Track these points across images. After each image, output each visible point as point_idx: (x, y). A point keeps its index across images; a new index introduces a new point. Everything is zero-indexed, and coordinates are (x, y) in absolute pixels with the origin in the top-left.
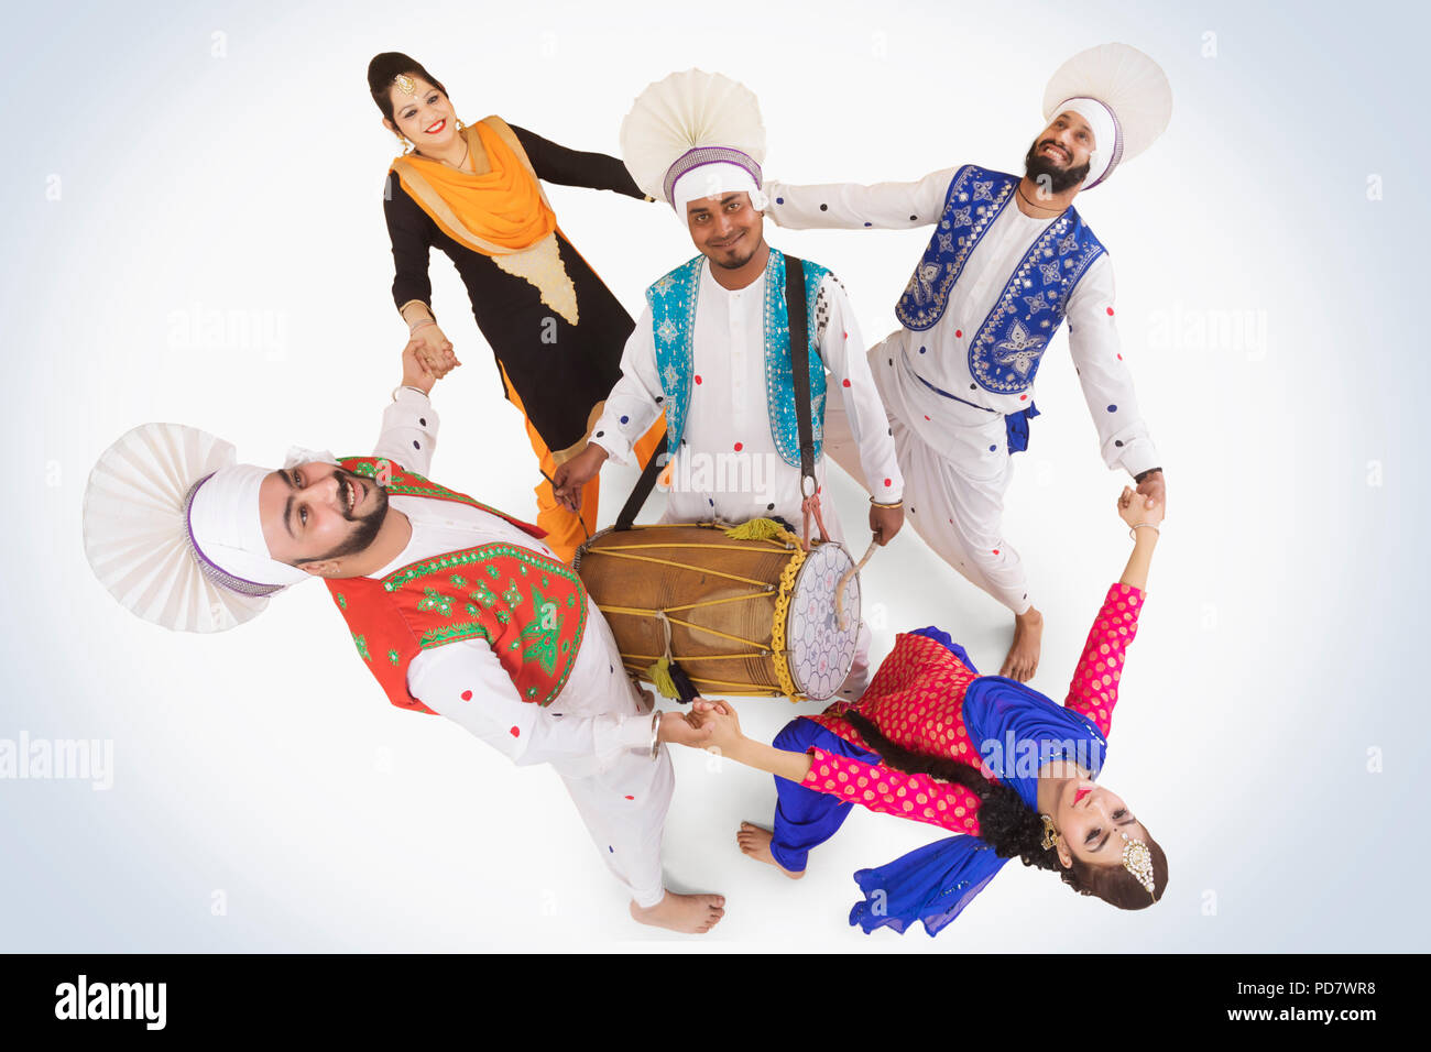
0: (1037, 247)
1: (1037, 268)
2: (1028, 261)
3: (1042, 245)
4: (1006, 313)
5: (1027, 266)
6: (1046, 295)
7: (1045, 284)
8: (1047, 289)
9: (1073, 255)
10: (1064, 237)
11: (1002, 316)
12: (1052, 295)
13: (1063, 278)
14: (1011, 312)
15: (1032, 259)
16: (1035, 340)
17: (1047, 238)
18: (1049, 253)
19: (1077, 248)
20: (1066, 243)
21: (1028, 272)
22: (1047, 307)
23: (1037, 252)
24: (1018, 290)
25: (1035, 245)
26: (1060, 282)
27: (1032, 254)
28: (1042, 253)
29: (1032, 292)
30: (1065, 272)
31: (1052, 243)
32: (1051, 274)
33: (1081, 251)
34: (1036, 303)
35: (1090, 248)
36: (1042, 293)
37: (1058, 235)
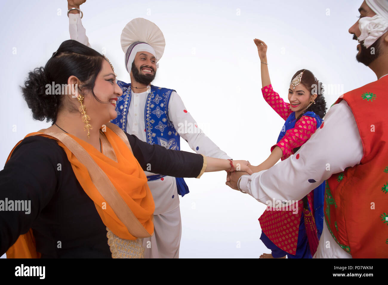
0: (147, 107)
1: (152, 114)
2: (147, 114)
3: (148, 105)
4: (152, 138)
5: (148, 115)
6: (162, 121)
7: (159, 117)
8: (161, 119)
9: (161, 102)
10: (154, 98)
11: (152, 140)
12: (164, 120)
13: (164, 111)
14: (154, 136)
15: (148, 112)
16: (171, 142)
17: (149, 102)
18: (152, 106)
19: (161, 99)
20: (157, 99)
21: (150, 117)
22: (166, 126)
23: (148, 109)
24: (151, 126)
25: (146, 107)
26: (164, 113)
27: (147, 110)
28: (150, 108)
29: (156, 123)
30: (162, 109)
31: (152, 102)
32: (158, 112)
33: (164, 98)
34: (161, 127)
35: (165, 95)
36: (160, 122)
37: (152, 99)
